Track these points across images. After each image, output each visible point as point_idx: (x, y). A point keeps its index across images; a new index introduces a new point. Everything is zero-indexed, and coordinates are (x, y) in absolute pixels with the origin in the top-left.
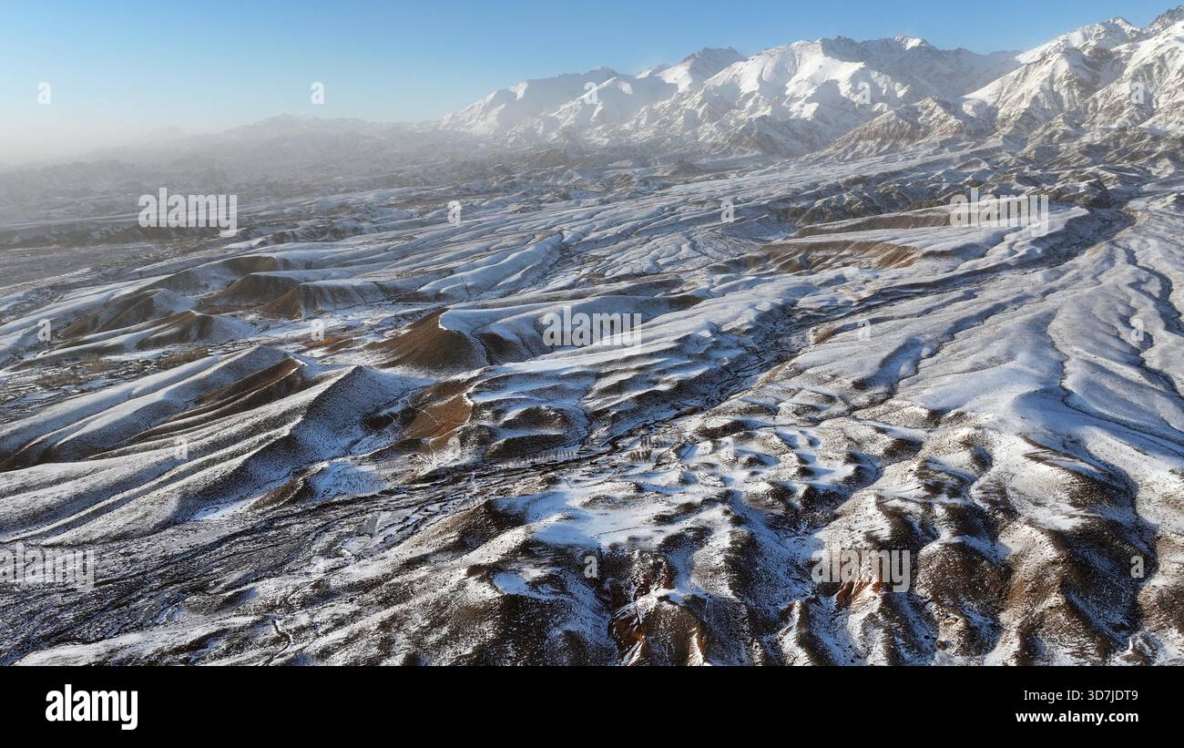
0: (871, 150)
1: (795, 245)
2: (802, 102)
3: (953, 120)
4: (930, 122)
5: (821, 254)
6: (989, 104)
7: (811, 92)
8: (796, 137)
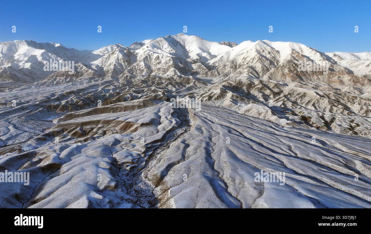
0: (63, 81)
1: (74, 124)
2: (23, 62)
3: (90, 71)
4: (82, 71)
5: (88, 127)
6: (100, 66)
7: (26, 59)
8: (26, 75)
